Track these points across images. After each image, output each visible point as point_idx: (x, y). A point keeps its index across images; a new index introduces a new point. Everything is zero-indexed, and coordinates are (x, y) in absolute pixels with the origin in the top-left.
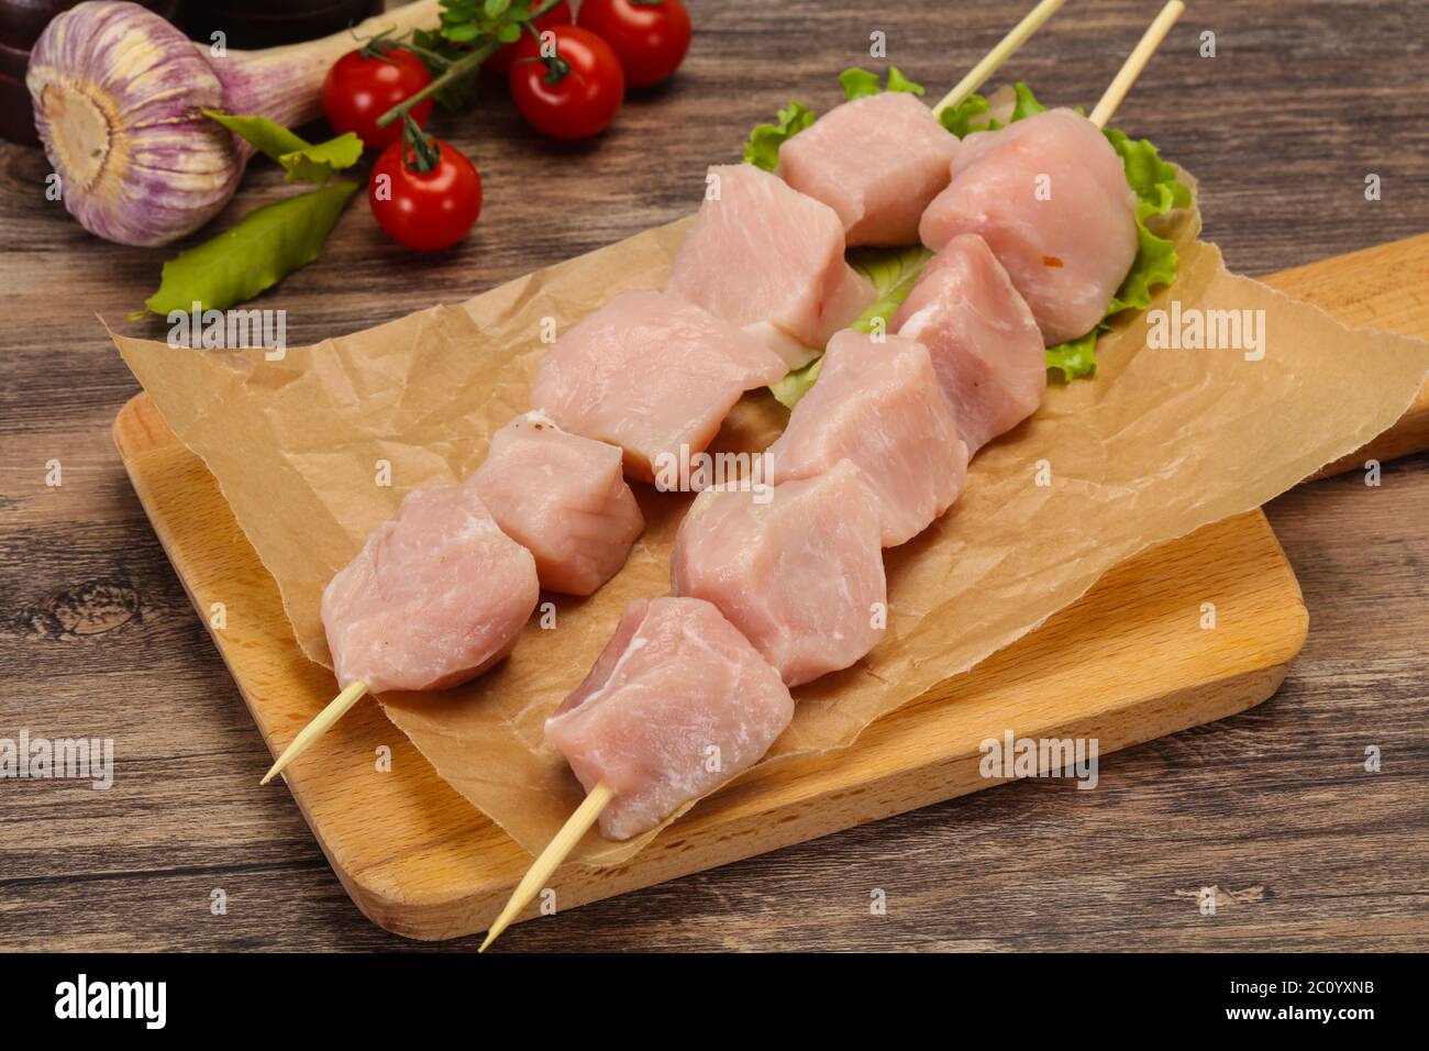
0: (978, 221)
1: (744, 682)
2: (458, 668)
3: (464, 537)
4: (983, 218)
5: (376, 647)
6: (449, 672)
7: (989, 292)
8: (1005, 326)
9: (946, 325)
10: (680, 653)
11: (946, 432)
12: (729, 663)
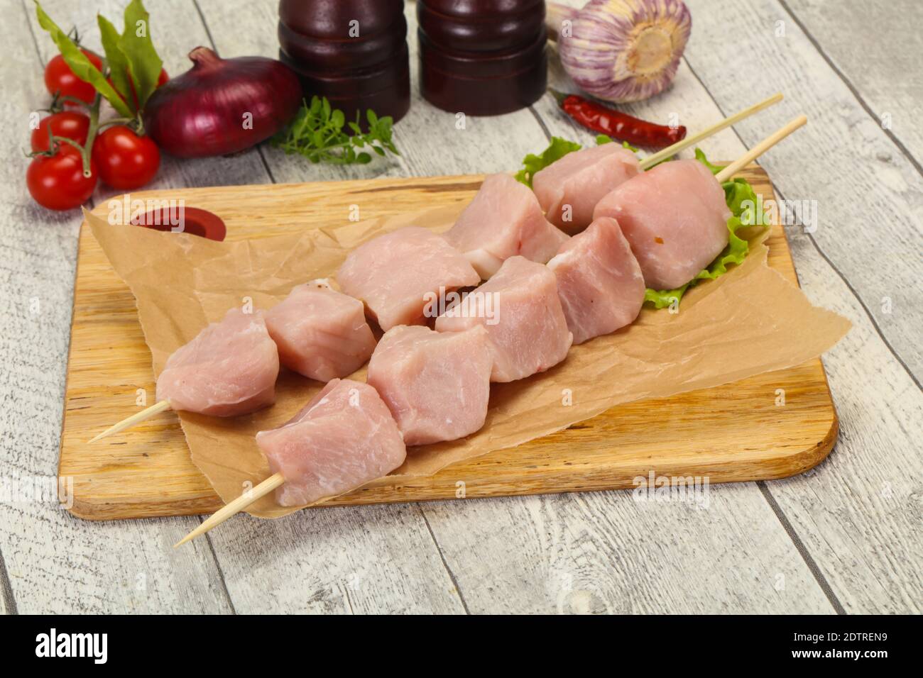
0: (615, 211)
1: (377, 436)
2: (224, 402)
3: (245, 332)
4: (619, 209)
5: (177, 383)
6: (218, 403)
7: (611, 251)
8: (617, 273)
9: (576, 265)
10: (344, 410)
11: (557, 325)
12: (373, 423)
